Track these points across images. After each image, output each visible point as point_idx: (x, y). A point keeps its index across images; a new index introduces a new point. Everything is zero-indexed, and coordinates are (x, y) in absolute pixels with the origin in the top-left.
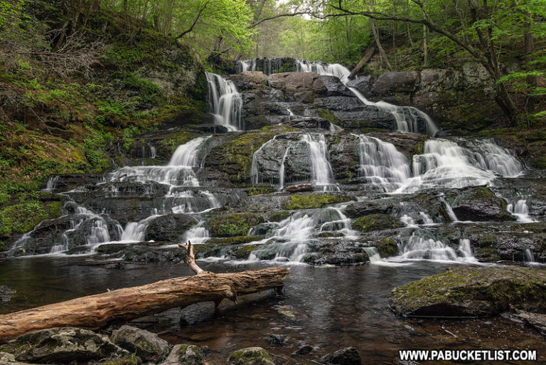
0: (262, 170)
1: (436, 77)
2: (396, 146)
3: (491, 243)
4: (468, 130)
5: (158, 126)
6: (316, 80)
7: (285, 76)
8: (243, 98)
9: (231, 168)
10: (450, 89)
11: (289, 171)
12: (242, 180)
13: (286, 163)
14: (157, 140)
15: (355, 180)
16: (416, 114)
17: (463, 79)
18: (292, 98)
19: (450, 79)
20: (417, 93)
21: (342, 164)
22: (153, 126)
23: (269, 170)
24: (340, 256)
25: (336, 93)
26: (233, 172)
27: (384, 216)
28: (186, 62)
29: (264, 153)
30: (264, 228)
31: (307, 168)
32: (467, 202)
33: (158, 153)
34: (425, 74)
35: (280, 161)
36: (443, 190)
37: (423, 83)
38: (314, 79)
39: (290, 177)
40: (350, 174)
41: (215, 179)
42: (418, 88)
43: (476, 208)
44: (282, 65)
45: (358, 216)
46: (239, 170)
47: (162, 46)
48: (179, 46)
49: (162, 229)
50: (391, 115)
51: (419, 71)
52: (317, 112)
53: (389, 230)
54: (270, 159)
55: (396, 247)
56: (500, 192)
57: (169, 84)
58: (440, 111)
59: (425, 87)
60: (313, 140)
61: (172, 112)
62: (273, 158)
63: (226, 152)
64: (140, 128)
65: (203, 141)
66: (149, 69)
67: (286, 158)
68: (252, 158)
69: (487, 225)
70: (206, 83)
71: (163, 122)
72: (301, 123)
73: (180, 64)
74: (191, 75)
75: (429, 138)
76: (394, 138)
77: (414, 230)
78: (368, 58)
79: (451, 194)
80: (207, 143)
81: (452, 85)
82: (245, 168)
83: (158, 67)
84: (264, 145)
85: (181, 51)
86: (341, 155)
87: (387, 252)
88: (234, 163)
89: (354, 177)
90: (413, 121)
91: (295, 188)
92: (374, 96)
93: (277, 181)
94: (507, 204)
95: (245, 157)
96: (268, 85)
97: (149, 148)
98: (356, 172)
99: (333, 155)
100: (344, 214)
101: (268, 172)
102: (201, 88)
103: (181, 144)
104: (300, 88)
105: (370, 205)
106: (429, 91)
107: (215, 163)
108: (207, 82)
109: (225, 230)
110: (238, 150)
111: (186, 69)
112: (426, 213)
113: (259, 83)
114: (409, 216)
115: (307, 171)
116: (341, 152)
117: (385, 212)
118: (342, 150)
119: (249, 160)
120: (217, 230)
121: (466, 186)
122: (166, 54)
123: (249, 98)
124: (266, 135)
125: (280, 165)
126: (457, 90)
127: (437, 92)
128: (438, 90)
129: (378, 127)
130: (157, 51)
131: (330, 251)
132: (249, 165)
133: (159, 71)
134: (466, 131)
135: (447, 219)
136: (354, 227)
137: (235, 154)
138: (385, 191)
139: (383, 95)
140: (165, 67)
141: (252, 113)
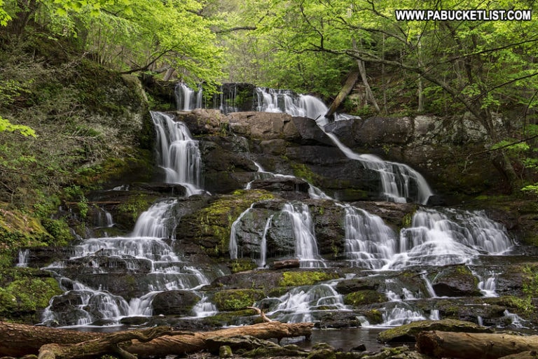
0: (241, 242)
1: (431, 127)
2: (383, 218)
3: (453, 313)
4: (465, 193)
5: (103, 185)
6: (288, 124)
7: (248, 117)
8: (200, 148)
9: (207, 241)
10: (448, 142)
11: (271, 244)
12: (220, 254)
13: (268, 236)
14: (112, 204)
15: (341, 255)
16: (407, 173)
17: (462, 131)
18: (258, 147)
19: (447, 130)
20: (409, 145)
21: (328, 238)
22: (97, 184)
23: (250, 244)
24: (339, 322)
25: (312, 142)
26: (210, 245)
27: (372, 292)
28: (133, 102)
29: (243, 225)
30: (267, 303)
31: (291, 242)
32: (446, 279)
33: (115, 220)
34: (418, 121)
35: (261, 234)
36: (426, 267)
37: (417, 134)
38: (285, 122)
39: (272, 251)
40: (336, 249)
41: (193, 253)
42: (411, 139)
43: (452, 285)
44: (238, 94)
45: (348, 292)
46: (217, 243)
47: (104, 83)
48: (125, 83)
49: (170, 305)
50: (378, 174)
51: (412, 117)
52: (291, 168)
53: (376, 304)
54: (250, 231)
55: (381, 316)
56: (476, 271)
57: (112, 130)
58: (435, 168)
59: (419, 138)
60: (295, 210)
61: (117, 167)
62: (253, 230)
63: (200, 222)
64: (82, 187)
65: (169, 207)
66: (90, 112)
67: (268, 231)
68: (230, 230)
69: (458, 299)
70: (153, 127)
71: (107, 179)
72: (276, 185)
73: (125, 105)
74: (137, 118)
75: (418, 209)
76: (381, 209)
77: (396, 303)
78: (350, 89)
79: (432, 272)
80: (175, 210)
81: (450, 137)
82: (223, 241)
83: (100, 110)
84: (242, 215)
85: (127, 90)
86: (326, 229)
87: (374, 320)
88: (211, 236)
89: (340, 252)
90: (404, 182)
91: (281, 264)
92: (358, 147)
93: (258, 256)
94: (479, 281)
95: (223, 229)
96: (228, 129)
97: (105, 214)
98: (341, 246)
99: (318, 228)
100: (336, 290)
101: (249, 246)
102: (148, 134)
103: (143, 211)
104: (268, 134)
105: (359, 282)
106: (423, 143)
107: (189, 235)
108: (153, 125)
109: (230, 304)
110: (214, 220)
111: (132, 111)
112: (408, 290)
113: (217, 126)
114: (393, 291)
115: (291, 245)
116: (327, 225)
117: (373, 288)
118: (327, 223)
119: (226, 232)
120: (223, 305)
121: (448, 263)
122: (110, 93)
123: (207, 148)
124: (243, 203)
125: (261, 238)
126: (455, 144)
127: (433, 145)
128: (434, 142)
129: (363, 189)
130: (99, 89)
131: (330, 319)
132: (228, 237)
133: (102, 115)
134: (463, 196)
135: (427, 295)
136: (346, 302)
137: (211, 224)
138: (372, 268)
139: (369, 146)
140: (109, 110)
141: (213, 168)
